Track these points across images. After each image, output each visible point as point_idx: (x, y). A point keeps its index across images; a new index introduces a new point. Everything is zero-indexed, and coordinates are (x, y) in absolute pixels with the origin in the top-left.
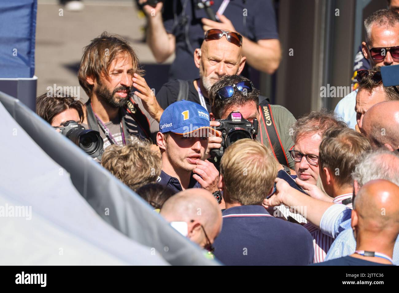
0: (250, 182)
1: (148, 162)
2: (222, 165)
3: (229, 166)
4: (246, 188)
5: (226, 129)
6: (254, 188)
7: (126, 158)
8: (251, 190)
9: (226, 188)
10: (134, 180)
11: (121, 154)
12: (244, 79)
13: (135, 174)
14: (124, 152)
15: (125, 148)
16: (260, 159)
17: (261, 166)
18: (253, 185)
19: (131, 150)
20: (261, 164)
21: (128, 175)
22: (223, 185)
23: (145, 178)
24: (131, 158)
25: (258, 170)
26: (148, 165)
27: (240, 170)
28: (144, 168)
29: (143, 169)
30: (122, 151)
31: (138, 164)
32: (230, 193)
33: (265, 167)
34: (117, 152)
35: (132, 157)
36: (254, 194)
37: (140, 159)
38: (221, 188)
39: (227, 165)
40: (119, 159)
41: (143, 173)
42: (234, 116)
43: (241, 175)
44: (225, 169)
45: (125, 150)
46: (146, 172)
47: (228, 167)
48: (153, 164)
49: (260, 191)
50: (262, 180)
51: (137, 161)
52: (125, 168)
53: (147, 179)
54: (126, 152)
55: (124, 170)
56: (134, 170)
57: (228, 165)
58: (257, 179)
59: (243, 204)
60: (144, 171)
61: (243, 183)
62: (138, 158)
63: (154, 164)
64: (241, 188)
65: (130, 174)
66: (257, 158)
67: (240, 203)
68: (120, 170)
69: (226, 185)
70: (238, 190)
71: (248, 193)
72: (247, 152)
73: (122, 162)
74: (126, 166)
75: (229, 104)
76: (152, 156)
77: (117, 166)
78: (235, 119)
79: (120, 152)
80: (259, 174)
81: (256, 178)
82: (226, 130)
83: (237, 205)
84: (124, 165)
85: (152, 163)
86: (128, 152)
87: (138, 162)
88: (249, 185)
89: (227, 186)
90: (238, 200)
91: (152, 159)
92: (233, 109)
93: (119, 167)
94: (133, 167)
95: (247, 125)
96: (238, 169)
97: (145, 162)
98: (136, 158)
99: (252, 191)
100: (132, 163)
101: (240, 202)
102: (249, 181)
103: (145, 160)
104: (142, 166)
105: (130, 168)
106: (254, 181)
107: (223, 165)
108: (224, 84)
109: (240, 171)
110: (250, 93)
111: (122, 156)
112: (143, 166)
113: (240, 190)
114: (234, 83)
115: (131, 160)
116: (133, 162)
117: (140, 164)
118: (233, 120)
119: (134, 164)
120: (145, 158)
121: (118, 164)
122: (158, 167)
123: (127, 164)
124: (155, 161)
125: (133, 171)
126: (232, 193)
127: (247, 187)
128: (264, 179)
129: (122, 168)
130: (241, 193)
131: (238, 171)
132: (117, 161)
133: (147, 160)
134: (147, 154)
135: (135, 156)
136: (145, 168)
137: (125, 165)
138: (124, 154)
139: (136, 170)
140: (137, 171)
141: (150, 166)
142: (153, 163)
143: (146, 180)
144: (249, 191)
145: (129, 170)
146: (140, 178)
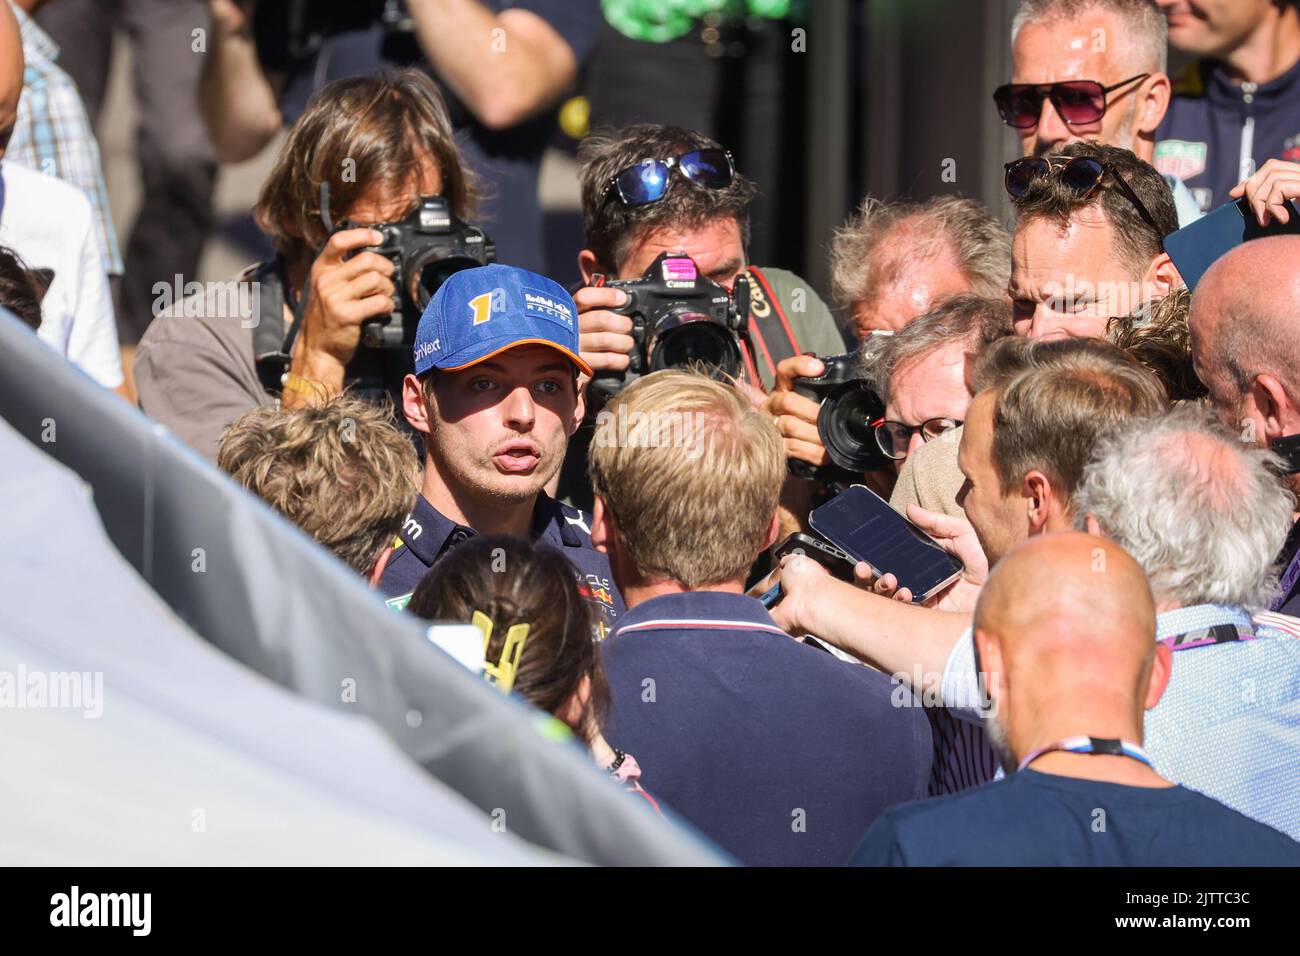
0: (702, 505)
1: (377, 467)
2: (597, 463)
3: (624, 463)
4: (688, 524)
5: (644, 313)
6: (717, 521)
7: (301, 455)
8: (706, 528)
9: (623, 537)
10: (331, 530)
11: (285, 445)
12: (703, 142)
13: (334, 509)
14: (295, 435)
15: (298, 421)
16: (721, 423)
17: (731, 444)
18: (710, 513)
19: (317, 428)
20: (727, 439)
21: (309, 514)
22: (610, 531)
23: (366, 521)
24: (319, 455)
25: (722, 460)
26: (376, 479)
27: (662, 468)
28: (362, 488)
29: (361, 492)
30: (287, 433)
31: (344, 477)
32: (638, 552)
33: (742, 448)
34: (269, 437)
35: (321, 451)
36: (720, 542)
37: (348, 458)
38: (602, 543)
39: (616, 459)
40: (278, 459)
41: (362, 505)
42: (671, 271)
43: (666, 483)
44: (610, 475)
45: (296, 430)
46: (369, 501)
47: (620, 467)
48: (392, 475)
49: (737, 530)
50: (738, 492)
51: (338, 464)
52: (300, 491)
53: (375, 524)
54: (299, 435)
55: (295, 498)
56: (331, 495)
57: (621, 459)
58: (721, 489)
59: (685, 586)
60: (363, 497)
61: (678, 512)
62: (341, 455)
63: (396, 475)
64: (672, 529)
65: (317, 512)
66: (714, 422)
67: (676, 580)
68: (283, 497)
69: (620, 528)
70: (663, 535)
71: (699, 542)
72: (676, 405)
73: (289, 469)
74: (304, 482)
75: (654, 222)
76: (388, 445)
77: (272, 482)
78: (675, 281)
79: (280, 435)
80: (728, 472)
81: (718, 486)
82: (643, 317)
83: (667, 588)
84: (295, 478)
85: (388, 470)
86: (307, 435)
87: (342, 469)
88: (699, 513)
89: (624, 531)
90: (666, 570)
91: (389, 455)
92: (666, 241)
93: (278, 487)
94: (325, 485)
95: (715, 300)
96: (657, 468)
97: (366, 468)
98: (336, 455)
99: (711, 532)
100: (322, 473)
101: (676, 576)
102: (697, 500)
103: (364, 459)
104: (355, 483)
105: (317, 489)
106: (714, 499)
107: (603, 464)
108: (635, 156)
109: (664, 472)
110: (725, 192)
111: (287, 449)
112: (362, 483)
113: (672, 536)
114: (668, 153)
115: (320, 463)
116: (326, 469)
117: (350, 475)
118: (668, 285)
119: (330, 474)
120: (367, 454)
121: (273, 478)
122: (410, 484)
123: (307, 475)
124: (396, 462)
125: (327, 499)
126: (643, 549)
127: (695, 523)
128: (747, 488)
129: (289, 489)
130: (675, 544)
131: (656, 473)
132: (272, 466)
133: (373, 459)
134: (373, 441)
135: (331, 447)
136: (365, 487)
137: (300, 481)
138: (295, 443)
139: (337, 498)
140: (341, 499)
141: (383, 481)
142: (393, 470)
143: (370, 529)
144: (698, 533)
145: (312, 496)
146: (351, 523)
